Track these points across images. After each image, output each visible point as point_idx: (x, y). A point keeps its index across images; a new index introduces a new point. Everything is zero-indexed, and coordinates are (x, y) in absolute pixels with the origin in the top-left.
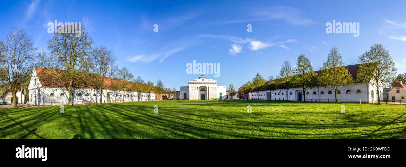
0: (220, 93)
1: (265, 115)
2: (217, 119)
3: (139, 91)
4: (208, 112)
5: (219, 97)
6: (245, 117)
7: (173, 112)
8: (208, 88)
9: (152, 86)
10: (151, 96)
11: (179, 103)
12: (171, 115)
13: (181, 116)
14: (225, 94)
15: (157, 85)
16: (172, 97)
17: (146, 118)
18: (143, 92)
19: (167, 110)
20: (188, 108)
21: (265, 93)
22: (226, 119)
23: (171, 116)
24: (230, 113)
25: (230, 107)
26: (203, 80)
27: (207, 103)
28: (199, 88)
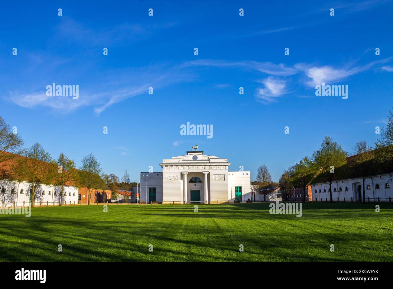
0: (236, 188)
1: (355, 240)
2: (231, 250)
3: (34, 179)
4: (208, 233)
5: (234, 197)
6: (302, 246)
7: (120, 234)
8: (206, 176)
9: (71, 168)
10: (67, 194)
11: (135, 212)
12: (114, 241)
13: (139, 243)
14: (247, 189)
15: (82, 165)
16: (120, 197)
17: (47, 249)
18: (47, 183)
19: (107, 228)
20: (160, 223)
21: (349, 184)
22: (252, 250)
23: (115, 244)
24: (261, 235)
25: (261, 221)
26: (195, 158)
27: (206, 211)
28: (186, 177)
